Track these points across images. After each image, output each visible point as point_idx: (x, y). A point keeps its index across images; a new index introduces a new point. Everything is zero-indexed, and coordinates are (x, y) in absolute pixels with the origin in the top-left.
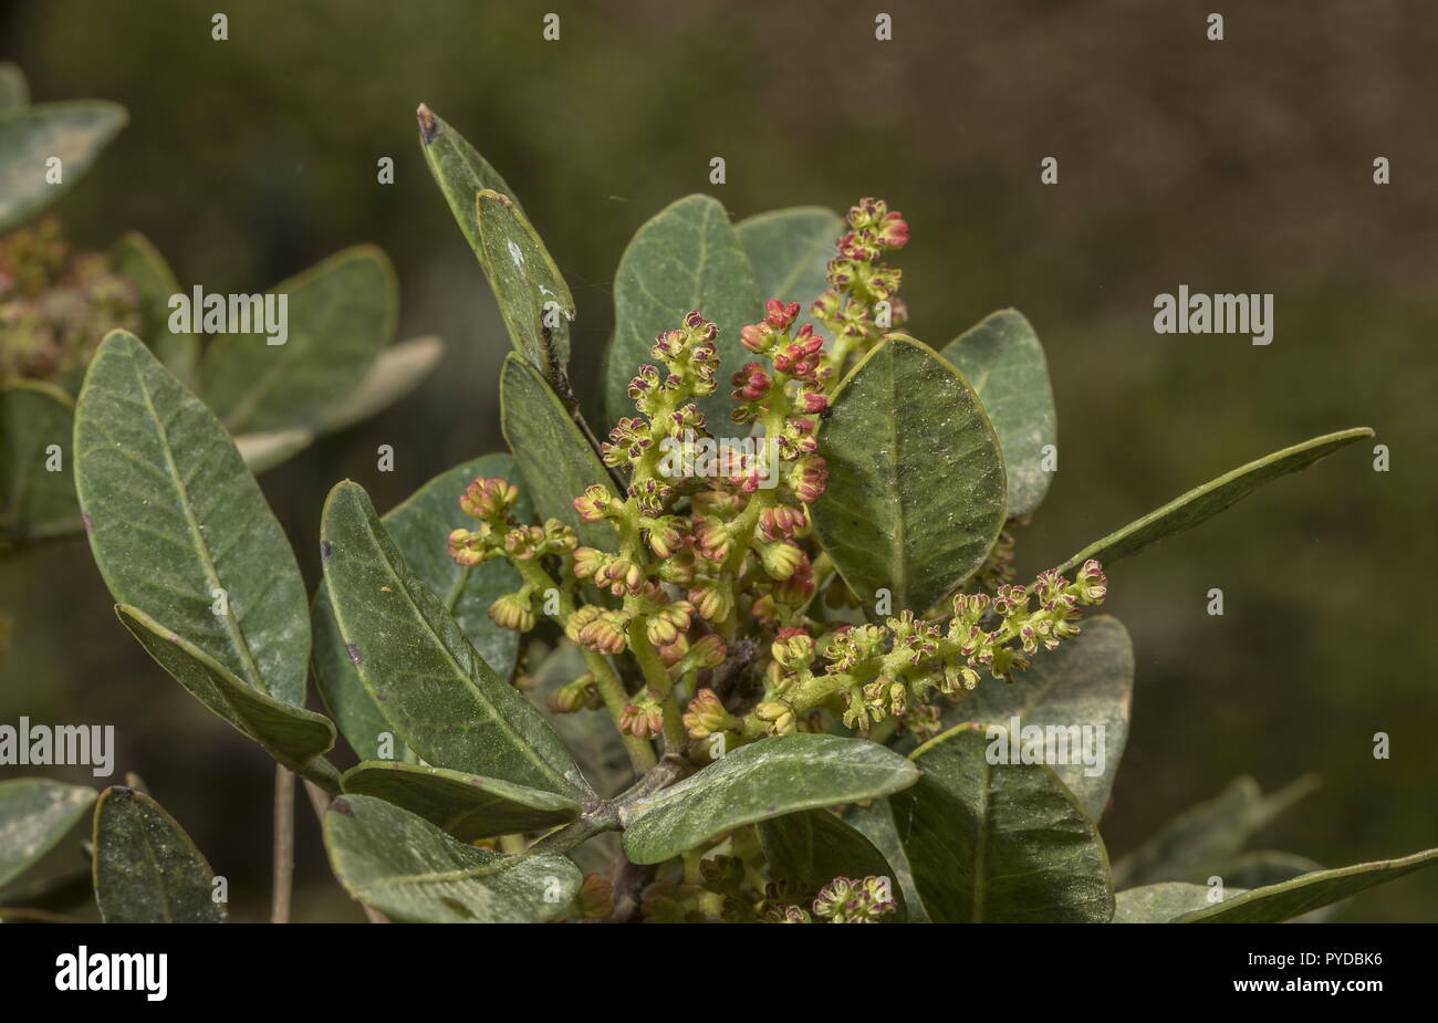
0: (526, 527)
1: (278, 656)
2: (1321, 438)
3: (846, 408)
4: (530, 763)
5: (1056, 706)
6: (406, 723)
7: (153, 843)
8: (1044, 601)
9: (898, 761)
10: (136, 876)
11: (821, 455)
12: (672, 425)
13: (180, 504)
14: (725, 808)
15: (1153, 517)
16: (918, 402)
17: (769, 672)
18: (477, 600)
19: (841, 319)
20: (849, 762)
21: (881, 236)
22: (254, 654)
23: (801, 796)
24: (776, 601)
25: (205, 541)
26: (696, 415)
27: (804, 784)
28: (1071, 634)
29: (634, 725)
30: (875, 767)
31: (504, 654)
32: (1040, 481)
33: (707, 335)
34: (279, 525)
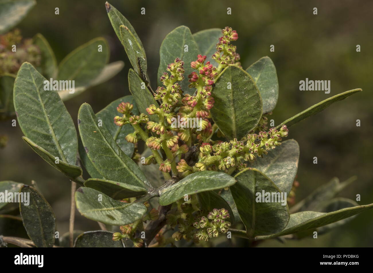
0: (135, 115)
1: (69, 150)
2: (347, 91)
3: (219, 84)
4: (135, 179)
5: (278, 164)
6: (101, 168)
7: (35, 200)
8: (271, 136)
9: (230, 178)
10: (31, 209)
11: (212, 97)
12: (172, 89)
13: (43, 109)
14: (184, 191)
15: (302, 113)
16: (238, 82)
17: (200, 155)
18: (123, 135)
19: (220, 59)
20: (217, 178)
21: (231, 37)
22: (62, 150)
23: (204, 188)
24: (202, 135)
25: (49, 119)
26: (178, 86)
27: (205, 184)
28: (279, 145)
29: (163, 169)
30: (224, 180)
31: (130, 149)
32: (274, 103)
33: (181, 65)
34: (69, 115)
